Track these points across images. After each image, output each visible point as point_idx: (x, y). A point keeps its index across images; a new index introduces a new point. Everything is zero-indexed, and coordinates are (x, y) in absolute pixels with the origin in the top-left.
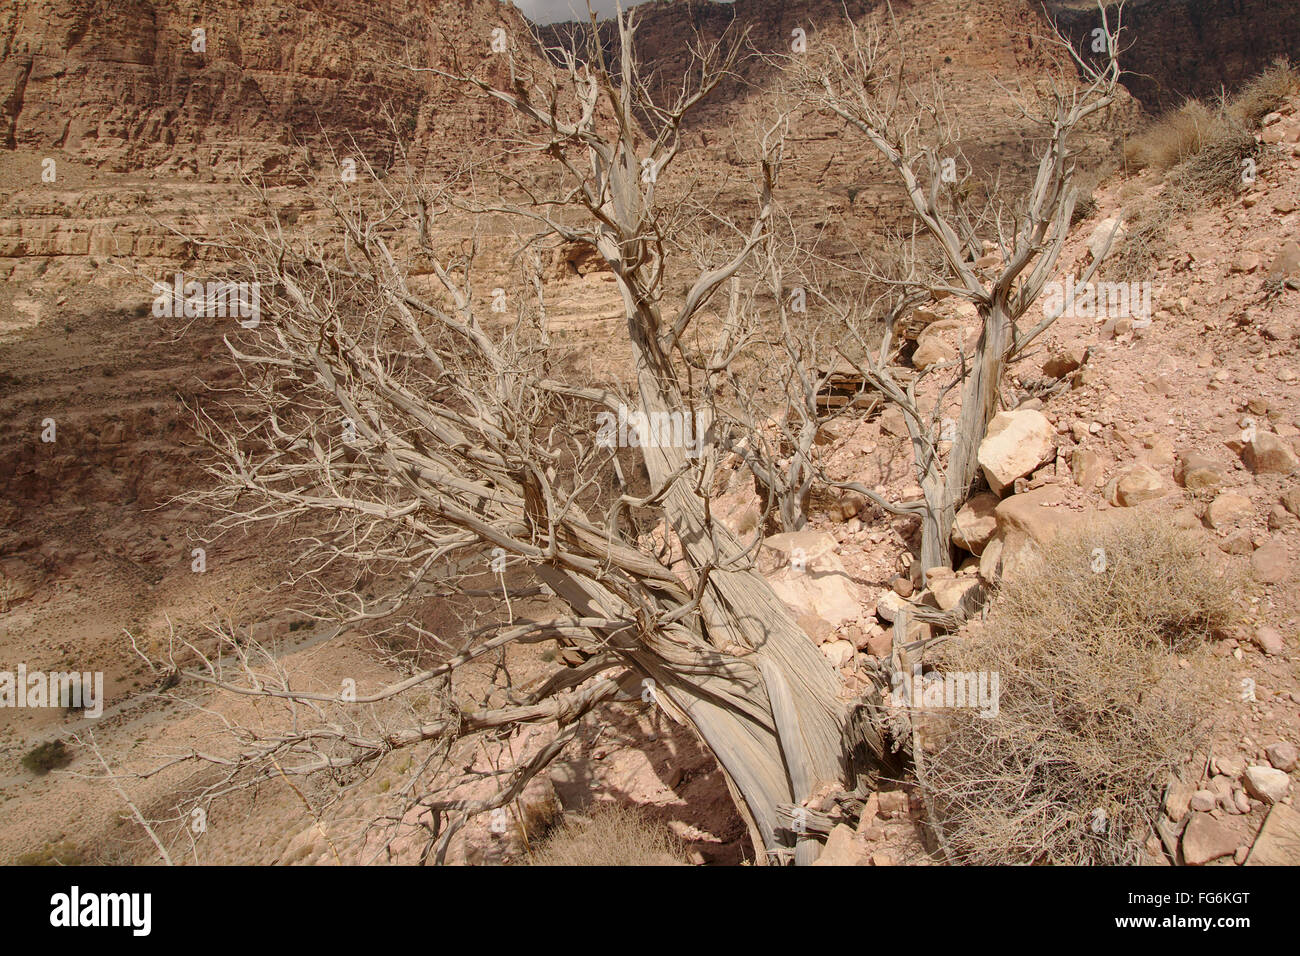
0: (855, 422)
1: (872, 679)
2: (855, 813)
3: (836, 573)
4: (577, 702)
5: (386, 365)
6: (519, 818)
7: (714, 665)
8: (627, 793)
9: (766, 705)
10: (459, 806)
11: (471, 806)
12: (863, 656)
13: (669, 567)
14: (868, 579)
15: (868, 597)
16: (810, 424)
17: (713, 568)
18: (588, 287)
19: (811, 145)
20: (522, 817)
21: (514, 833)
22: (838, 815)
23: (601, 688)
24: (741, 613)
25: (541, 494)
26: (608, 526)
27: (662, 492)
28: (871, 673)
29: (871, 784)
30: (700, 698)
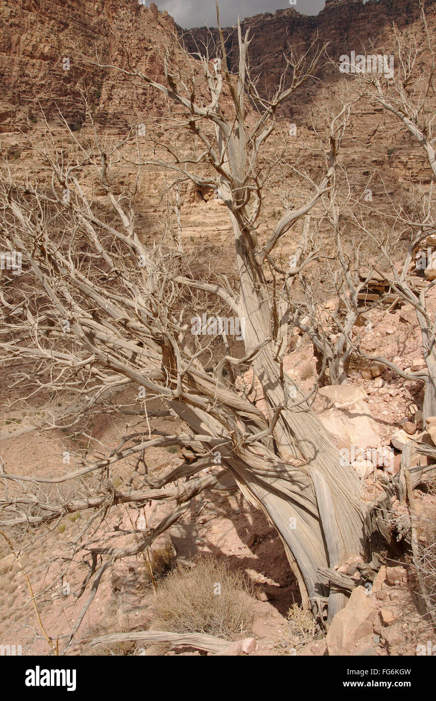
0: (383, 312)
1: (385, 489)
2: (370, 578)
3: (364, 415)
4: (190, 488)
5: (76, 264)
6: (147, 559)
7: (281, 472)
8: (219, 548)
9: (313, 500)
10: (109, 552)
11: (117, 552)
12: (380, 471)
13: (254, 403)
14: (386, 420)
15: (385, 432)
16: (353, 313)
17: (283, 409)
18: (210, 209)
19: (364, 117)
20: (150, 558)
21: (144, 568)
22: (358, 578)
23: (205, 480)
24: (300, 438)
25: (173, 353)
26: (216, 376)
27: (252, 356)
28: (385, 486)
29: (381, 560)
30: (270, 492)
